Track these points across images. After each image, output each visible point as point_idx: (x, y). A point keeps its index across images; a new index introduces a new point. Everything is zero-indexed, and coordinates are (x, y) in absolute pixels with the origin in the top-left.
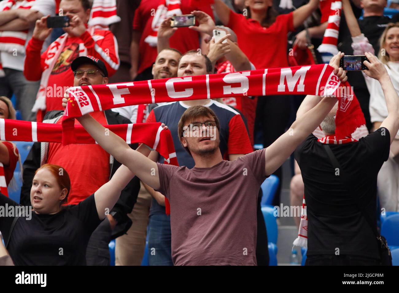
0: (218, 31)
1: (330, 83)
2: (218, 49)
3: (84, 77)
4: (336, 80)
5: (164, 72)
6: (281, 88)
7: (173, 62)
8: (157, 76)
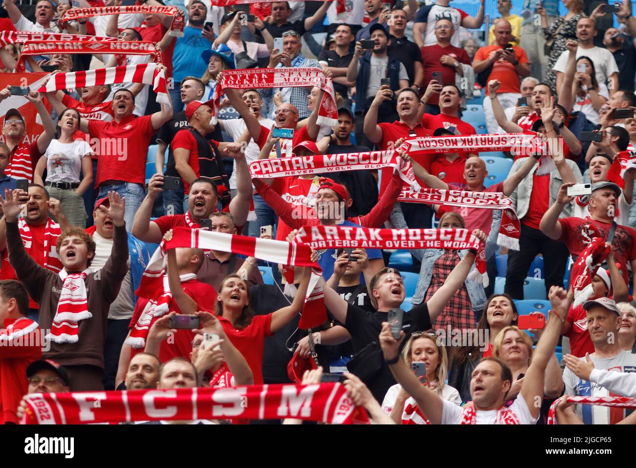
0: (210, 335)
1: (341, 409)
2: (208, 358)
3: (41, 384)
4: (348, 403)
5: (138, 380)
6: (282, 410)
7: (148, 368)
8: (130, 386)
